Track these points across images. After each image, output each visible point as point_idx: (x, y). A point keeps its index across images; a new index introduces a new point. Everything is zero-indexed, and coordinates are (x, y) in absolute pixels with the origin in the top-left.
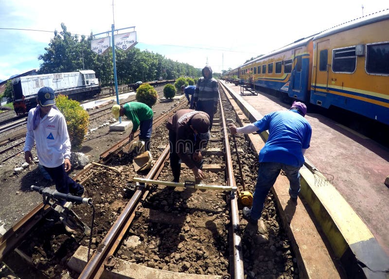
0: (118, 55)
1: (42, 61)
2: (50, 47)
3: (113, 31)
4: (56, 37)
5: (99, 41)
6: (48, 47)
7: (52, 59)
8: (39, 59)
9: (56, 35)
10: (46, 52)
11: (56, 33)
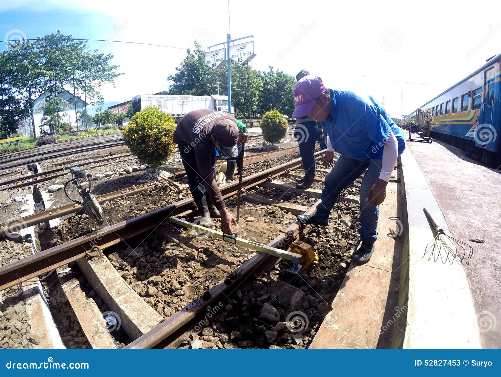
0: (265, 83)
1: (172, 83)
2: (182, 67)
3: (228, 42)
4: (189, 56)
5: (214, 53)
6: (180, 67)
7: (183, 81)
8: (169, 79)
9: (189, 54)
10: (177, 72)
11: (189, 52)
